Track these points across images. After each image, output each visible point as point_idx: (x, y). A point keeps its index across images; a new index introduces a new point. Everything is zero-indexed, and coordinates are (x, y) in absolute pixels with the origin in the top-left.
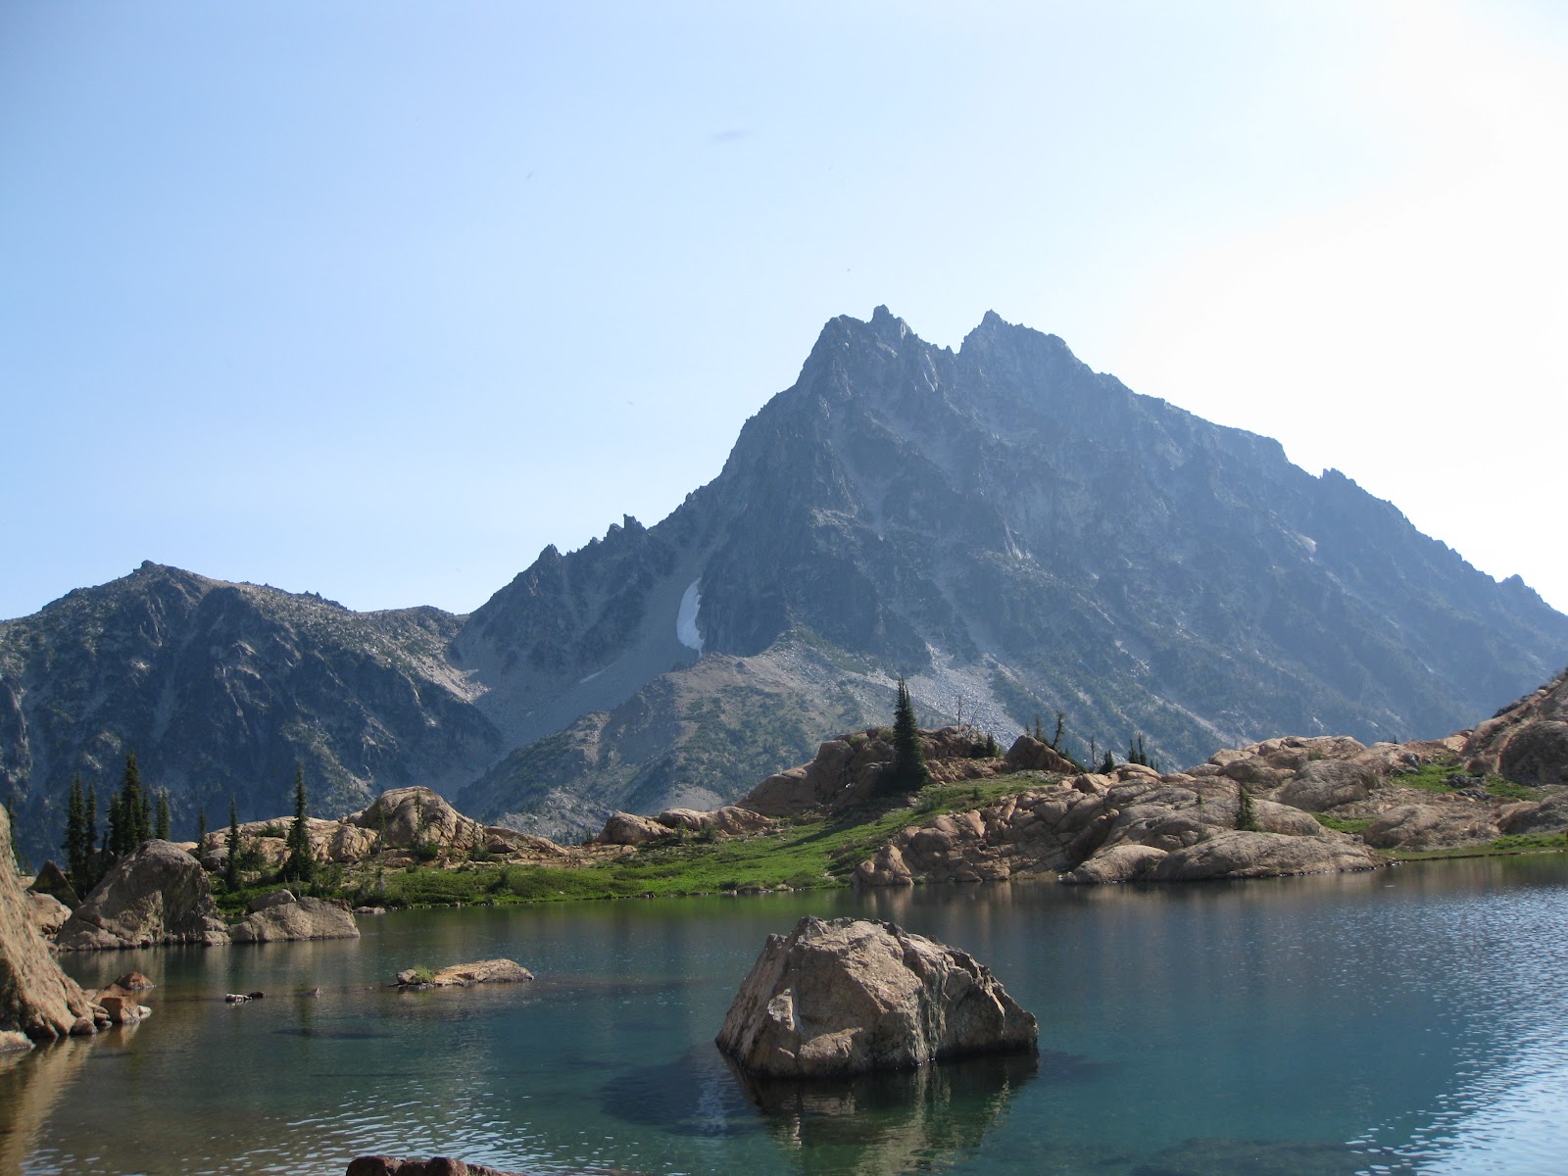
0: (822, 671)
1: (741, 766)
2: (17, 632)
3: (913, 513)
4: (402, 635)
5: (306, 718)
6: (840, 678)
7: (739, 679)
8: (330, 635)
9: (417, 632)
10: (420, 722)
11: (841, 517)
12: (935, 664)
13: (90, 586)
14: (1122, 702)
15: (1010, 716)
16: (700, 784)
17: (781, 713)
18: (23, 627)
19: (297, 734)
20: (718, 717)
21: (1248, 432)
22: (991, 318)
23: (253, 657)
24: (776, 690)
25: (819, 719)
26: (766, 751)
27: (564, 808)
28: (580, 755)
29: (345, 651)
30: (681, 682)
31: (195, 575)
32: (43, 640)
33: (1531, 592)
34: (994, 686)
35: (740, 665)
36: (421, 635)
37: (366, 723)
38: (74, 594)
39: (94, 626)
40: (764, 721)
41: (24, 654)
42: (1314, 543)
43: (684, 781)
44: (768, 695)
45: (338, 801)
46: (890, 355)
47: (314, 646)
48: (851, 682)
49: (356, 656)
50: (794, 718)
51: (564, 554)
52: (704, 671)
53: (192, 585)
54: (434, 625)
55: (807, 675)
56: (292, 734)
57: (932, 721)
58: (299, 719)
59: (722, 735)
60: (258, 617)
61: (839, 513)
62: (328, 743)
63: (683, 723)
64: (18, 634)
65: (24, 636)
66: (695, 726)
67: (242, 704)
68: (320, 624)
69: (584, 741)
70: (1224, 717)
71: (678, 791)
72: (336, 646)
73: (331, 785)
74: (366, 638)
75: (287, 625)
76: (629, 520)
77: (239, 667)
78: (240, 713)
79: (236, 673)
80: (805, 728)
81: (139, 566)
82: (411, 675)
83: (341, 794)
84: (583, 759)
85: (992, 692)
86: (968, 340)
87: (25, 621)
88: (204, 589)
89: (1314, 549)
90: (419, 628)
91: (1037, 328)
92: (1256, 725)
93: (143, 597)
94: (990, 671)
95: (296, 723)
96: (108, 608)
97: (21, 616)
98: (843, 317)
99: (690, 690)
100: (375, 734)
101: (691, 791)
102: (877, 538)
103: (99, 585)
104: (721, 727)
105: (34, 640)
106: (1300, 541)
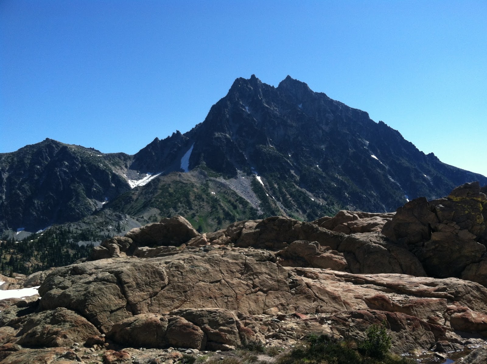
0: (203, 177)
1: (169, 203)
2: (8, 156)
3: (244, 134)
4: (112, 160)
5: (78, 183)
6: (208, 179)
7: (178, 179)
8: (90, 160)
9: (117, 159)
10: (109, 184)
11: (222, 135)
12: (238, 176)
13: (31, 144)
14: (286, 188)
15: (253, 191)
16: (156, 207)
17: (185, 188)
18: (11, 155)
19: (74, 187)
20: (168, 189)
21: (360, 110)
22: (288, 78)
23: (67, 166)
24: (187, 182)
25: (196, 190)
26: (177, 199)
27: (107, 214)
28: (131, 198)
29: (93, 165)
30: (162, 179)
31: (59, 142)
32: (15, 159)
33: (436, 157)
34: (252, 182)
35: (180, 175)
36: (118, 160)
37: (94, 184)
38: (27, 146)
39: (29, 156)
40: (180, 191)
41: (9, 163)
42: (368, 142)
43: (151, 206)
44: (184, 183)
45: (81, 205)
46: (251, 89)
47: (85, 163)
48: (210, 180)
49: (95, 166)
50: (189, 190)
51: (160, 140)
52: (170, 176)
53: (57, 145)
54: (122, 158)
55: (199, 178)
56: (73, 187)
57: (227, 192)
58: (76, 183)
59: (167, 194)
60: (70, 155)
61: (222, 133)
62: (83, 189)
63: (159, 190)
64: (9, 157)
65: (10, 158)
66: (161, 191)
67: (61, 178)
68: (88, 157)
69: (133, 194)
70: (316, 193)
71: (149, 209)
72: (90, 163)
73: (81, 201)
74: (100, 161)
75: (79, 157)
76: (178, 132)
77: (62, 168)
78: (60, 181)
79: (61, 170)
80: (191, 193)
81: (45, 139)
82: (110, 172)
83: (83, 203)
84: (132, 199)
85: (251, 183)
86: (281, 84)
87: (12, 153)
88: (61, 146)
89: (368, 144)
90: (118, 159)
91: (300, 81)
92: (326, 195)
93: (43, 148)
94: (253, 178)
95: (75, 184)
96: (33, 151)
97: (12, 152)
98: (241, 78)
99: (164, 181)
100: (96, 187)
101: (152, 209)
102: (230, 140)
103: (34, 144)
104: (168, 192)
105: (12, 159)
106: (364, 142)
